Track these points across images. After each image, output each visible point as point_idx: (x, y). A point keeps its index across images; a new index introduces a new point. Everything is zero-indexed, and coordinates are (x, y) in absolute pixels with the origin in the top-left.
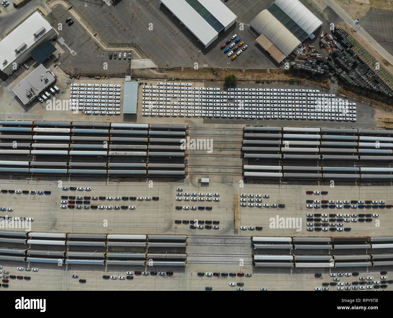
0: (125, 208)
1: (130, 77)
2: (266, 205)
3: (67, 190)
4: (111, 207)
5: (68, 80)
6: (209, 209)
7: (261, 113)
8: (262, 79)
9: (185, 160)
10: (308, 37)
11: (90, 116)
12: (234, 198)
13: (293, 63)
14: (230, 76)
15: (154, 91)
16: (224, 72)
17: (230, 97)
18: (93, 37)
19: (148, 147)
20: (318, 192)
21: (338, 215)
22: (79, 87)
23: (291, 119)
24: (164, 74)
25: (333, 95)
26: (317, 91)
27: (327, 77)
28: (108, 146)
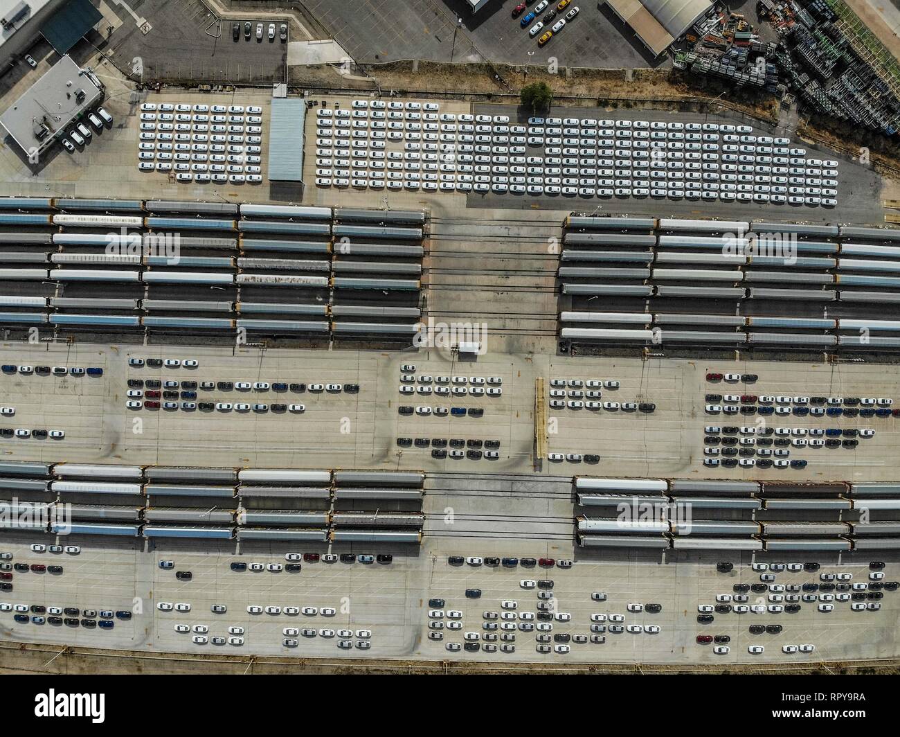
0: (279, 409)
1: (285, 86)
2: (609, 405)
3: (140, 365)
4: (247, 407)
5: (133, 94)
6: (477, 413)
7: (608, 182)
8: (614, 96)
9: (421, 298)
11: (189, 186)
12: (536, 389)
13: (692, 57)
14: (534, 85)
15: (344, 122)
16: (520, 77)
17: (533, 140)
19: (331, 266)
20: (735, 377)
21: (778, 431)
23: (679, 198)
24: (370, 79)
25: (785, 140)
26: (748, 128)
27: (773, 94)
28: (235, 261)
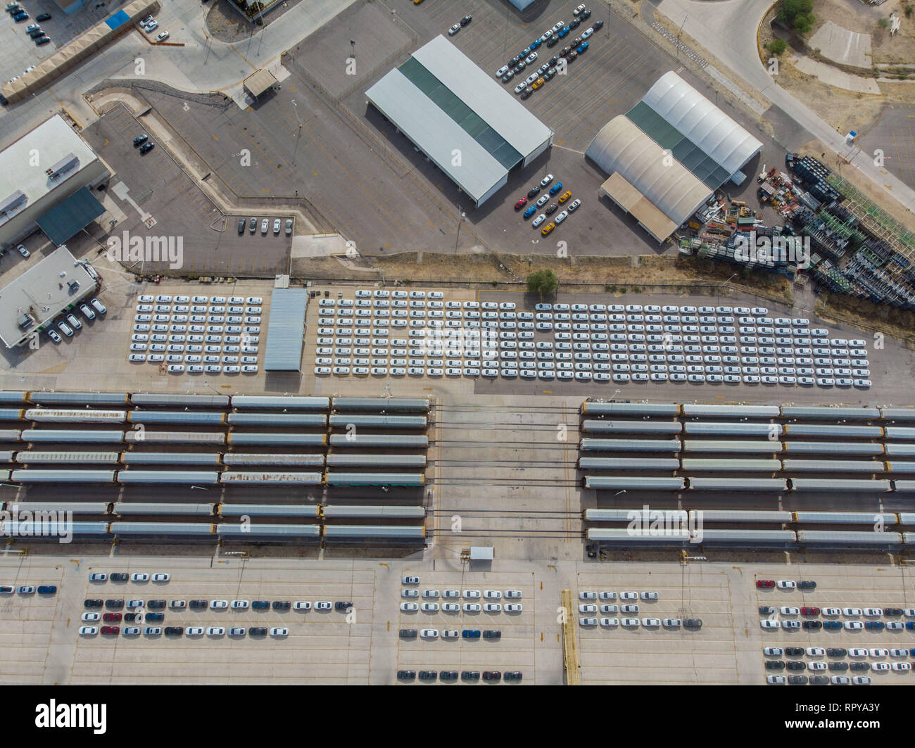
0: (258, 633)
1: (287, 277)
2: (649, 622)
3: (103, 580)
4: (221, 631)
5: (131, 287)
6: (493, 636)
7: (624, 366)
8: (621, 281)
9: (426, 494)
10: (728, 178)
11: (180, 377)
12: (562, 604)
13: (697, 242)
14: (541, 272)
15: (347, 311)
16: (524, 265)
17: (542, 325)
18: (200, 181)
19: (325, 461)
20: (789, 584)
21: (852, 653)
22: (158, 303)
23: (700, 383)
24: (375, 270)
25: (804, 321)
26: (762, 310)
27: (784, 276)
28: (222, 457)
